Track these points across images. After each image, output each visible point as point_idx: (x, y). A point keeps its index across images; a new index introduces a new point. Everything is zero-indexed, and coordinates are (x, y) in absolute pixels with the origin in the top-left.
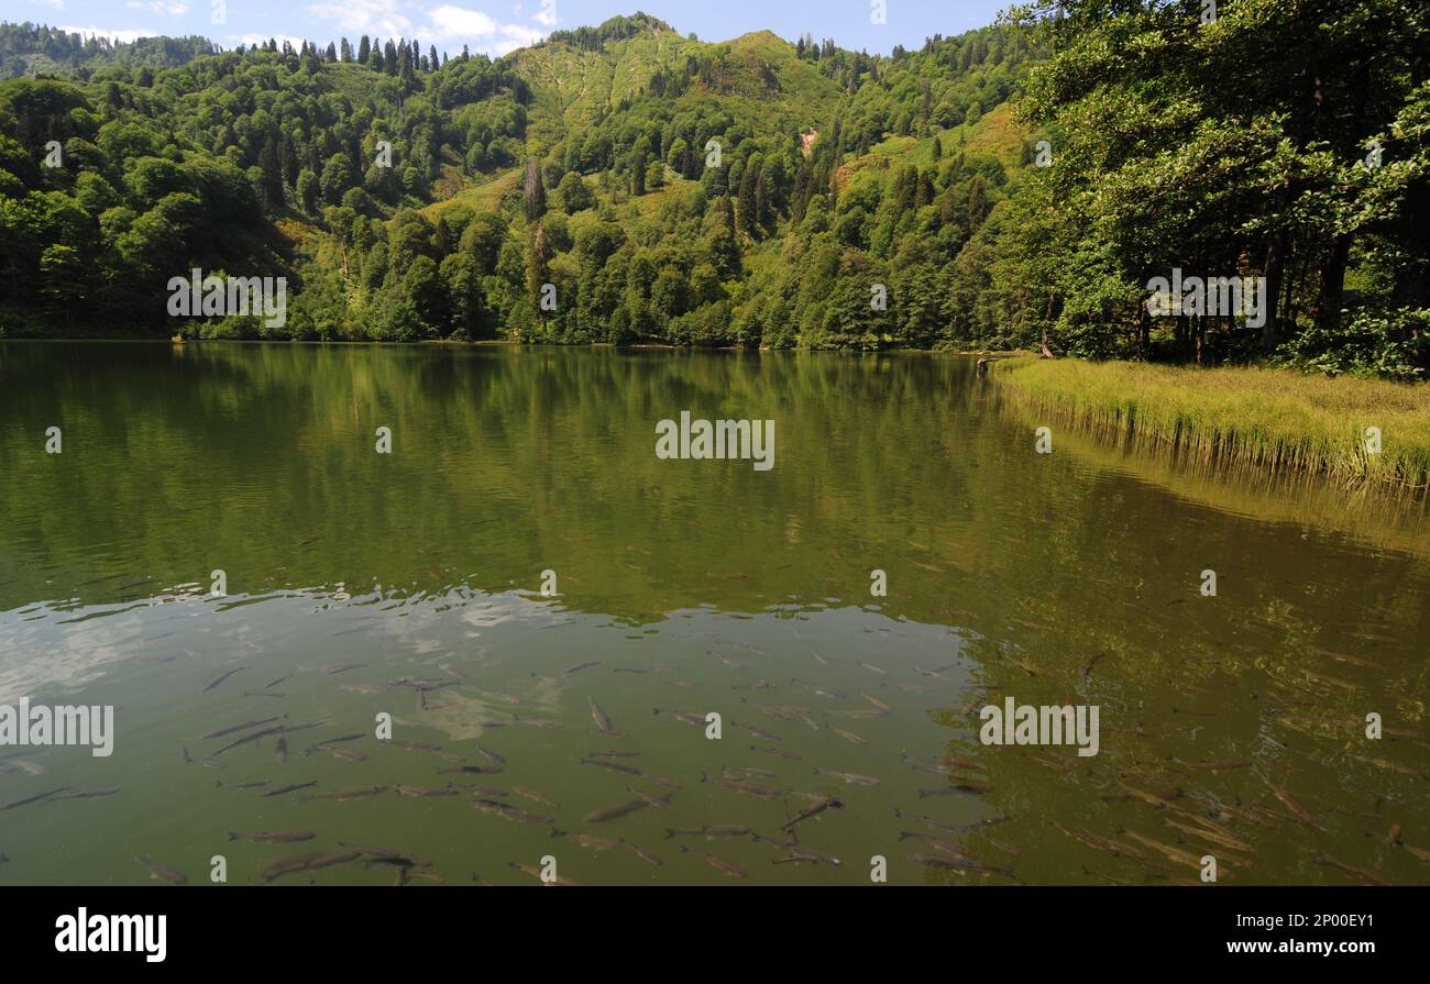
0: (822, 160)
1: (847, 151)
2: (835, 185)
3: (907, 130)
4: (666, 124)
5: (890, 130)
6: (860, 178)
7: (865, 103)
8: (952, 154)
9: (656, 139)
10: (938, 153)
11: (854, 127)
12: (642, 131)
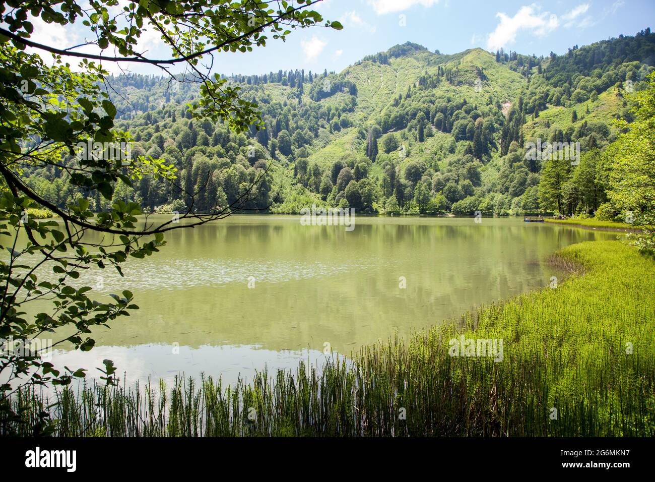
0: (514, 120)
1: (527, 113)
2: (522, 134)
3: (558, 103)
4: (432, 105)
5: (550, 102)
6: (535, 132)
7: (536, 88)
8: (582, 118)
9: (427, 113)
10: (575, 118)
11: (531, 101)
12: (420, 109)
